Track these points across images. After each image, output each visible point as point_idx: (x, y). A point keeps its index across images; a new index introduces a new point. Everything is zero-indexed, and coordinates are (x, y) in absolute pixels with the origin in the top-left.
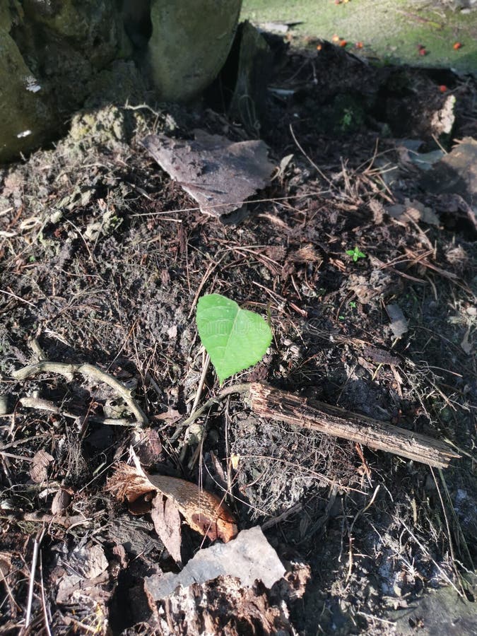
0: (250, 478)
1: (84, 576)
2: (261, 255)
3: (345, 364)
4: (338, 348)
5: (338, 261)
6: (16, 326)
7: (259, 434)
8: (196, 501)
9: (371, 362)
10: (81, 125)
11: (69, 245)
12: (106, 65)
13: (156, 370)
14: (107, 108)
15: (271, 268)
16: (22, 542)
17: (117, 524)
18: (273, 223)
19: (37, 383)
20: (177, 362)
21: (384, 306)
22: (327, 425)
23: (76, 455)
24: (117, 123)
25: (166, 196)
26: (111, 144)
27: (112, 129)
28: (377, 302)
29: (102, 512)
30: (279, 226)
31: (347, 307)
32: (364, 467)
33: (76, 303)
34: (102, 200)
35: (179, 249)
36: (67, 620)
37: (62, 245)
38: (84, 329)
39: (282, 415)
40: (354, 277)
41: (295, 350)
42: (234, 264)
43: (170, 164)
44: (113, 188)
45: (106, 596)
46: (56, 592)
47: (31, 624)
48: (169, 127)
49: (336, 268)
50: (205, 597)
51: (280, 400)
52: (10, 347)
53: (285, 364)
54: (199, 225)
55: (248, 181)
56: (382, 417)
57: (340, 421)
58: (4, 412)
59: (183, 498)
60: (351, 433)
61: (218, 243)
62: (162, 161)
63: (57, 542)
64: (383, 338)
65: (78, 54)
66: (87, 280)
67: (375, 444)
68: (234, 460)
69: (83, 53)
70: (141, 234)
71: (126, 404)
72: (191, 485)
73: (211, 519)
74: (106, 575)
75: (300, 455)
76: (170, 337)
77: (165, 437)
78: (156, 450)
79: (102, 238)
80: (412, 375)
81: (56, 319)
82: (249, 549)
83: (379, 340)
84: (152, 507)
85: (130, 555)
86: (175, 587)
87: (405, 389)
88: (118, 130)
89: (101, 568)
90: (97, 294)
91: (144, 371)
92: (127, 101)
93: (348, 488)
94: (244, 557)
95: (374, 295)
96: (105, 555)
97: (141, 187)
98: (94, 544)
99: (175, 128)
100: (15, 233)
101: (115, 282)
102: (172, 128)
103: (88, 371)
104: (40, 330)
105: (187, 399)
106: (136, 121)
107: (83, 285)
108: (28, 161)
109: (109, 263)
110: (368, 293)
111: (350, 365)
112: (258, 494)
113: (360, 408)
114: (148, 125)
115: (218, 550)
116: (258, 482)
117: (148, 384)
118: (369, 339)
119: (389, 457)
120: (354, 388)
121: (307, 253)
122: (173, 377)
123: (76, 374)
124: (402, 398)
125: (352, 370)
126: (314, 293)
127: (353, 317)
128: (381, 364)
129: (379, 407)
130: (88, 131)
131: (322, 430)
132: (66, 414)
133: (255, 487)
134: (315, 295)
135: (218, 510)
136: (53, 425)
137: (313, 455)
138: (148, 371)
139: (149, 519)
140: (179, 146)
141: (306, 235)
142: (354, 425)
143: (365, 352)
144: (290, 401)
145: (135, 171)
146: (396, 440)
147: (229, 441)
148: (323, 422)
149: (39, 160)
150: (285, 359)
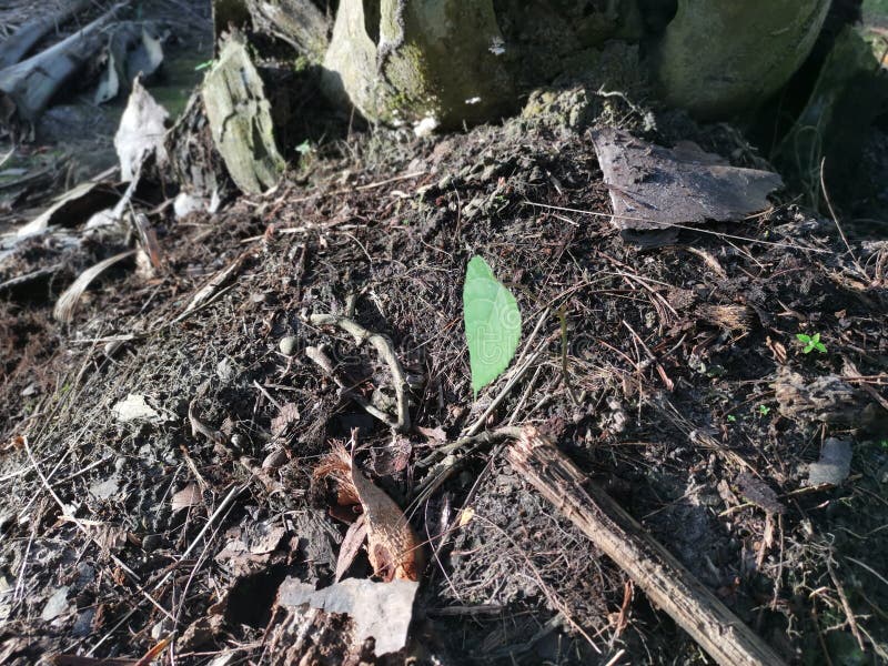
1: (249, 548)
2: (658, 295)
3: (691, 477)
4: (695, 454)
5: (778, 345)
6: (346, 277)
7: (513, 498)
8: (391, 532)
9: (736, 493)
10: (537, 102)
11: (442, 215)
12: (599, 41)
13: (450, 380)
14: (575, 89)
15: (662, 315)
16: (226, 483)
17: (311, 515)
18: (707, 266)
19: (332, 340)
21: (823, 436)
22: (593, 525)
23: (320, 422)
24: (578, 106)
26: (560, 129)
27: (568, 113)
28: (811, 425)
29: (302, 492)
30: (714, 272)
31: (752, 410)
32: (621, 615)
33: (413, 274)
34: (503, 178)
35: (553, 252)
36: (212, 582)
37: (434, 212)
38: (406, 305)
39: (537, 478)
41: (620, 418)
42: (613, 292)
43: (611, 163)
44: (523, 170)
45: (245, 572)
46: (221, 549)
47: (183, 562)
48: (644, 127)
49: (770, 353)
50: (322, 632)
51: (550, 462)
52: (330, 295)
53: (597, 433)
54: (599, 236)
55: (704, 206)
56: (705, 575)
57: (615, 529)
58: (288, 352)
59: (379, 519)
60: (624, 555)
61: (609, 263)
62: (604, 158)
63: (254, 503)
64: (786, 476)
65: (563, 22)
66: (439, 255)
67: (656, 594)
68: (466, 515)
69: (569, 21)
70: (524, 227)
71: (396, 400)
72: (399, 515)
73: (393, 561)
74: (266, 558)
75: (539, 547)
77: (416, 456)
78: (399, 464)
79: (479, 216)
80: (798, 545)
81: (385, 285)
82: (390, 600)
83: (779, 477)
84: (354, 521)
85: (301, 554)
86: (303, 602)
87: (771, 558)
88: (574, 115)
89: (267, 549)
90: (439, 272)
91: (437, 371)
92: (603, 87)
93: (578, 629)
94: (380, 607)
95: (806, 408)
96: (280, 540)
97: (559, 179)
98: (282, 526)
99: (652, 129)
100: (409, 195)
102: (647, 129)
103: (379, 342)
104: (365, 289)
105: (466, 426)
106: (603, 110)
107: (431, 259)
108: (469, 132)
110: (796, 402)
111: (699, 481)
112: (463, 567)
113: (678, 546)
114: (615, 119)
116: (472, 554)
117: (434, 389)
118: (760, 466)
119: (682, 637)
120: (687, 512)
121: (728, 316)
122: (464, 395)
123: (365, 341)
124: (757, 569)
125: (698, 488)
126: (702, 365)
127: (755, 427)
128: (750, 503)
129: (709, 560)
130: (541, 110)
131: (585, 531)
132: (336, 381)
133: (467, 558)
134: (703, 369)
135: (408, 556)
136: (320, 387)
137: (556, 556)
138: (442, 374)
139: (343, 531)
140: (635, 147)
141: (745, 294)
142: (635, 548)
143: (738, 479)
144: (562, 470)
145: (564, 161)
146: (697, 611)
147: (476, 492)
148: (590, 518)
149: (479, 134)
150: (601, 426)
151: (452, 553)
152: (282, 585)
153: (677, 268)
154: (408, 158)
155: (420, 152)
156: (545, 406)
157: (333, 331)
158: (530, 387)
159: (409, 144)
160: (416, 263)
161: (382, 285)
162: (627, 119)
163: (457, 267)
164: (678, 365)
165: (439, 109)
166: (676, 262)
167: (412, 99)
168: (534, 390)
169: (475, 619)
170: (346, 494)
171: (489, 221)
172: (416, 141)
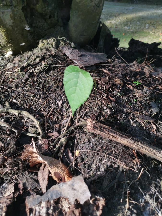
0: (83, 160)
1: (3, 195)
2: (99, 80)
3: (130, 120)
4: (127, 114)
5: (130, 86)
6: (3, 97)
7: (89, 142)
8: (57, 166)
9: (142, 120)
10: (42, 43)
11: (28, 73)
12: (54, 26)
13: (52, 117)
14: (52, 38)
15: (102, 85)
17: (22, 174)
18: (105, 72)
20: (60, 114)
21: (149, 103)
22: (119, 139)
23: (12, 144)
24: (54, 42)
25: (67, 63)
26: (51, 49)
27: (52, 44)
28: (146, 101)
29: (17, 168)
30: (107, 73)
31: (133, 101)
32: (137, 160)
33: (26, 91)
34: (43, 61)
37: (26, 73)
38: (27, 101)
39: (99, 131)
40: (136, 90)
41: (108, 111)
43: (70, 54)
44: (48, 58)
45: (8, 203)
48: (72, 46)
49: (129, 88)
50: (52, 208)
51: (99, 126)
53: (104, 116)
55: (97, 60)
57: (125, 137)
59: (51, 164)
60: (130, 143)
62: (67, 53)
64: (148, 113)
65: (44, 21)
66: (32, 85)
67: (142, 150)
68: (77, 153)
69: (45, 21)
70: (55, 72)
71: (37, 128)
72: (56, 160)
73: (62, 175)
74: (12, 195)
75: (106, 151)
76: (59, 105)
77: (50, 143)
78: (46, 147)
79: (40, 72)
80: (161, 127)
81: (18, 97)
82: (75, 185)
84: (39, 170)
85: (25, 188)
86: (39, 202)
87: (157, 132)
88: (54, 45)
89: (11, 192)
90: (35, 89)
91: (47, 116)
92: (59, 37)
93: (128, 168)
94: (72, 188)
95: (144, 97)
96: (14, 187)
97: (58, 59)
98: (12, 183)
99: (74, 47)
100: (12, 72)
101: (42, 86)
102: (73, 46)
103: (24, 113)
104: (11, 99)
105: (62, 129)
106: (60, 43)
107: (30, 86)
108: (23, 54)
109: (41, 80)
110: (142, 96)
111: (133, 120)
112: (85, 167)
114: (65, 44)
115: (61, 185)
116: (86, 162)
117: (47, 122)
118: (141, 112)
119: (149, 159)
120: (134, 129)
121: (118, 81)
122: (58, 120)
123: (20, 114)
124: (156, 136)
125: (133, 122)
126: (119, 93)
127: (135, 105)
128: (146, 121)
129: (145, 138)
130: (44, 45)
131: (117, 141)
132: (13, 129)
133: (85, 164)
134: (119, 94)
135: (66, 171)
136: (7, 133)
137: (112, 152)
138: (48, 117)
139: (37, 174)
140: (74, 50)
141: (117, 76)
142: (132, 140)
143: (140, 117)
144: (103, 127)
145: (57, 55)
146: (152, 150)
147: (76, 145)
148: (118, 137)
149: (26, 54)
150: (104, 114)
151: (78, 165)
152: (26, 200)
153: (99, 74)
154: (6, 64)
155: (9, 62)
156: (85, 115)
157: (5, 115)
158: (78, 111)
159: (5, 60)
160: (26, 88)
161: (17, 97)
162: (67, 45)
163: (40, 86)
164: (112, 95)
165: (12, 48)
166: (98, 73)
167: (3, 46)
168: (80, 112)
169: (97, 180)
170: (32, 162)
171: (44, 72)
172: (7, 59)
